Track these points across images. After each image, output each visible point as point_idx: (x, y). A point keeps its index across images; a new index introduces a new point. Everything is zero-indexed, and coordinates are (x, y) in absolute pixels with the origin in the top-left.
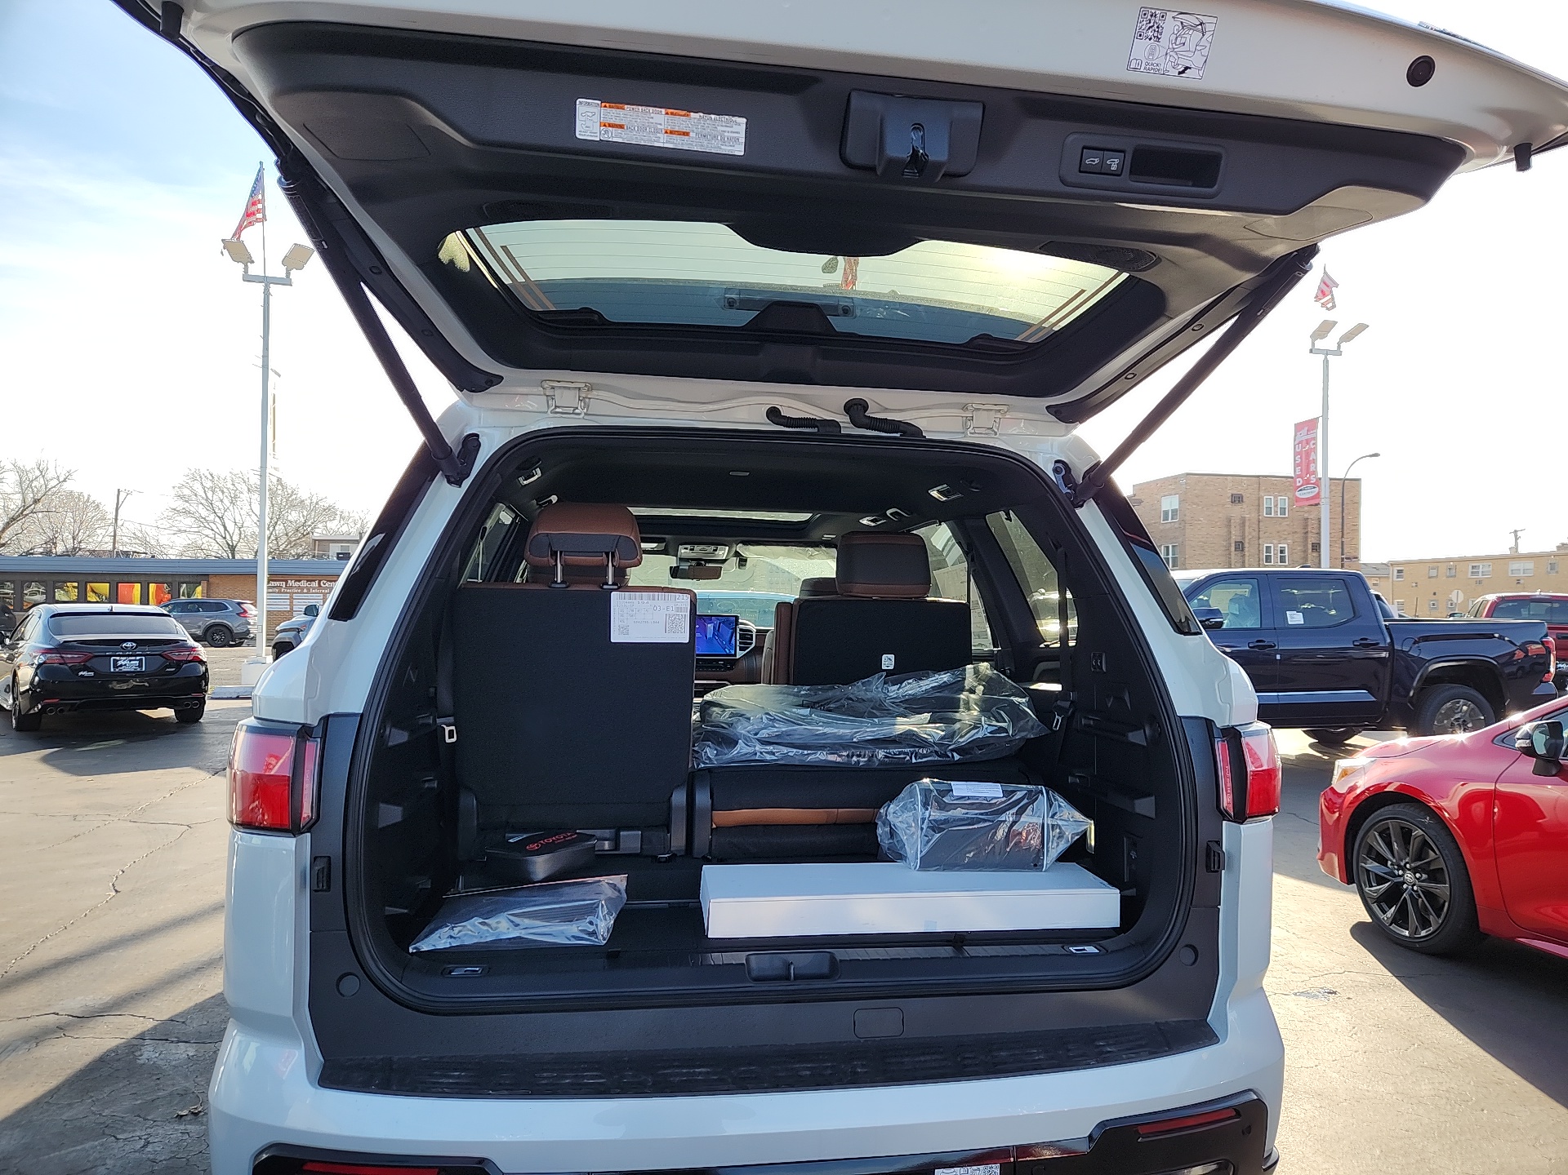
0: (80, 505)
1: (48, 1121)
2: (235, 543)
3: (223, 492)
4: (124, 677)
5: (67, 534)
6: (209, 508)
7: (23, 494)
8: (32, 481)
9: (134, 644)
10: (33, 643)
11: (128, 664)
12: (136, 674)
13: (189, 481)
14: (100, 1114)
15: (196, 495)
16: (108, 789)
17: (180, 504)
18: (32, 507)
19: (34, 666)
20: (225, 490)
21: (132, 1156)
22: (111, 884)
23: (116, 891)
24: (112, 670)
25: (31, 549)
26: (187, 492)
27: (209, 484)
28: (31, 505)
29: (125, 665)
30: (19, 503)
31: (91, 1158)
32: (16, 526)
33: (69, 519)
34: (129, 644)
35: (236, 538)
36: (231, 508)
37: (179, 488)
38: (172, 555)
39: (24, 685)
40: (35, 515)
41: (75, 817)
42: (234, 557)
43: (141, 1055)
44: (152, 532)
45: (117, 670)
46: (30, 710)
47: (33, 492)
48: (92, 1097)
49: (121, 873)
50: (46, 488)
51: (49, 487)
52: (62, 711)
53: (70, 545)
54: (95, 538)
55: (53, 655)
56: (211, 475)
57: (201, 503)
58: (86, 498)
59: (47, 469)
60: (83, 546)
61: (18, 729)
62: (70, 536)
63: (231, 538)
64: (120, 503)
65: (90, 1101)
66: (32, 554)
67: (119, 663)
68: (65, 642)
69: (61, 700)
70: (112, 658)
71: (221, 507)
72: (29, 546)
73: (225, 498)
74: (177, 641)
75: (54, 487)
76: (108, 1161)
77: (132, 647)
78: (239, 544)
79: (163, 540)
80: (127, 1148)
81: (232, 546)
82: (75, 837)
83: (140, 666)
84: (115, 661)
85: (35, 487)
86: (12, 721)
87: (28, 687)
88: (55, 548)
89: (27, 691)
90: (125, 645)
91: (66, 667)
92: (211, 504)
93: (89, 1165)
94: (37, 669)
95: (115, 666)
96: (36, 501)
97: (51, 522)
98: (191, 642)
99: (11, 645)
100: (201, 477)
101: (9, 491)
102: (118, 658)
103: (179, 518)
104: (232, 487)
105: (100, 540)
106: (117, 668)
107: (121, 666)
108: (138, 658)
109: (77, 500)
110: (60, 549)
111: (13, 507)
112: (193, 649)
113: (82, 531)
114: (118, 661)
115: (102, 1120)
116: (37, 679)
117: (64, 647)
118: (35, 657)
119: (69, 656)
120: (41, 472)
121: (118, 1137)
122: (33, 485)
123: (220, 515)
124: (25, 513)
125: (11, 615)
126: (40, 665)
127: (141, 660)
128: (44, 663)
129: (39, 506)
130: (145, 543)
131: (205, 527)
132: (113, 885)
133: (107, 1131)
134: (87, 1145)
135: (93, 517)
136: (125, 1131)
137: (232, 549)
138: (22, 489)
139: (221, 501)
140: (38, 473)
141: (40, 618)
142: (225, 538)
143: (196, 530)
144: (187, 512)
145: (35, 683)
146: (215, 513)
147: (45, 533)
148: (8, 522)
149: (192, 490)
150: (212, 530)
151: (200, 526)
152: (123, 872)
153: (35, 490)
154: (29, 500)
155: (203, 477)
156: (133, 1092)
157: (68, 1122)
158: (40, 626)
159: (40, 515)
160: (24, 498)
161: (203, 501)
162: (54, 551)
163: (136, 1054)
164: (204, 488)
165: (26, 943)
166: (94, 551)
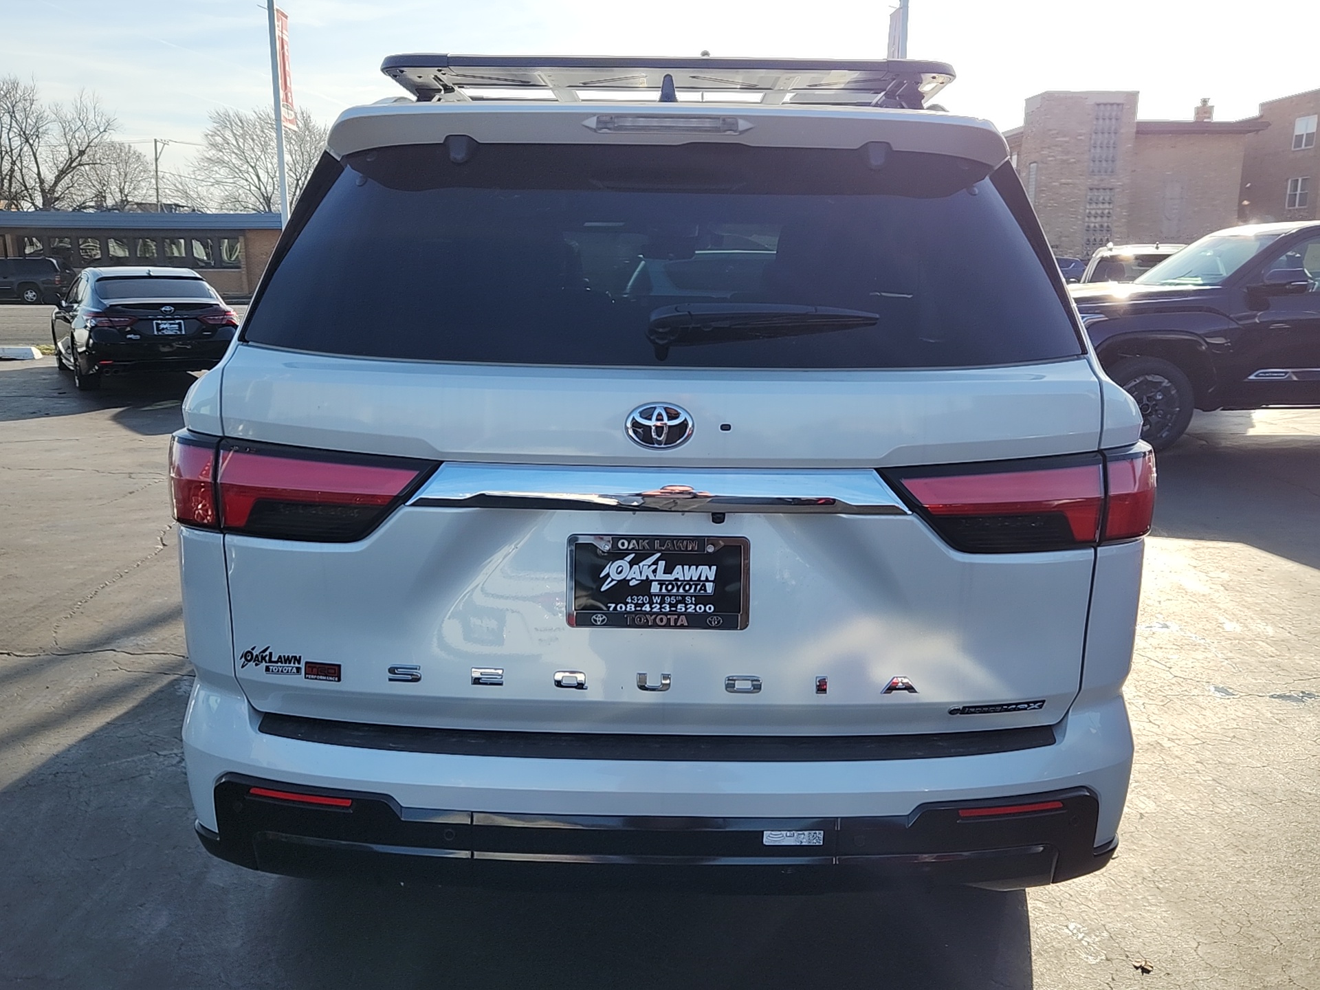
0: (123, 156)
1: (106, 737)
2: (269, 195)
3: (253, 140)
4: (167, 339)
5: (115, 187)
6: (241, 157)
7: (69, 145)
8: (75, 131)
9: (173, 308)
10: (84, 307)
11: (169, 328)
12: (177, 337)
13: (220, 128)
14: (146, 735)
15: (228, 143)
16: (159, 448)
17: (212, 153)
18: (79, 158)
19: (88, 328)
20: (255, 137)
21: (169, 769)
22: (159, 539)
23: (164, 545)
24: (156, 333)
25: (84, 203)
26: (219, 140)
27: (240, 132)
28: (77, 158)
29: (166, 328)
30: (66, 154)
31: (139, 769)
32: (66, 180)
33: (114, 172)
34: (168, 308)
35: (270, 189)
36: (262, 157)
37: (212, 136)
38: (212, 209)
39: (81, 346)
40: (82, 167)
41: (130, 475)
42: (270, 210)
43: (180, 688)
44: (192, 184)
45: (160, 333)
46: (88, 371)
47: (77, 142)
48: (140, 720)
49: (168, 528)
50: (88, 139)
51: (91, 138)
52: (116, 372)
53: (118, 197)
54: (140, 191)
55: (103, 319)
56: (241, 121)
57: (234, 152)
58: (127, 150)
59: (87, 119)
60: (130, 199)
61: (82, 388)
62: (117, 190)
63: (266, 188)
64: (159, 151)
65: (138, 723)
66: (85, 208)
67: (162, 326)
68: (111, 306)
69: (115, 361)
70: (154, 322)
71: (253, 156)
72: (81, 199)
73: (256, 146)
74: (211, 305)
75: (96, 137)
76: (151, 772)
77: (170, 311)
78: (273, 195)
79: (203, 191)
80: (166, 763)
81: (267, 197)
82: (131, 493)
83: (180, 329)
84: (158, 325)
85: (79, 138)
86: (75, 381)
87: (84, 349)
88: (105, 201)
89: (84, 352)
90: (163, 309)
91: (115, 330)
92: (243, 153)
93: (137, 774)
94: (90, 331)
95: (158, 330)
96: (82, 153)
97: (97, 175)
98: (223, 306)
99: (66, 307)
100: (231, 124)
101: (54, 142)
102: (159, 322)
103: (216, 168)
104: (261, 134)
105: (143, 193)
106: (160, 331)
107: (163, 329)
108: (177, 321)
109: (119, 151)
110: (110, 202)
111: (61, 159)
112: (226, 313)
113: (127, 183)
114: (159, 324)
115: (148, 739)
116: (91, 341)
117: (111, 311)
118: (87, 320)
119: (117, 319)
120: (82, 122)
121: (160, 753)
122: (77, 136)
123: (253, 164)
124: (73, 165)
125: (72, 272)
126: (92, 328)
127: (180, 324)
128: (96, 326)
129: (85, 158)
130: (186, 195)
131: (240, 177)
132: (161, 539)
133: (152, 748)
134: (136, 758)
135: (136, 169)
136: (165, 749)
137: (268, 200)
138: (67, 141)
139: (253, 149)
140: (79, 123)
141: (87, 281)
142: (260, 189)
143: (231, 181)
144: (220, 162)
145: (90, 346)
146: (248, 162)
147: (94, 186)
148: (58, 176)
149: (225, 139)
150: (247, 180)
151: (235, 177)
152: (170, 527)
153: (79, 141)
154: (75, 153)
155: (233, 123)
156: (172, 718)
157: (121, 739)
158: (89, 290)
159: (87, 167)
160: (69, 149)
161: (236, 151)
162: (105, 205)
163: (176, 687)
164: (235, 135)
165: (89, 588)
166: (141, 204)
